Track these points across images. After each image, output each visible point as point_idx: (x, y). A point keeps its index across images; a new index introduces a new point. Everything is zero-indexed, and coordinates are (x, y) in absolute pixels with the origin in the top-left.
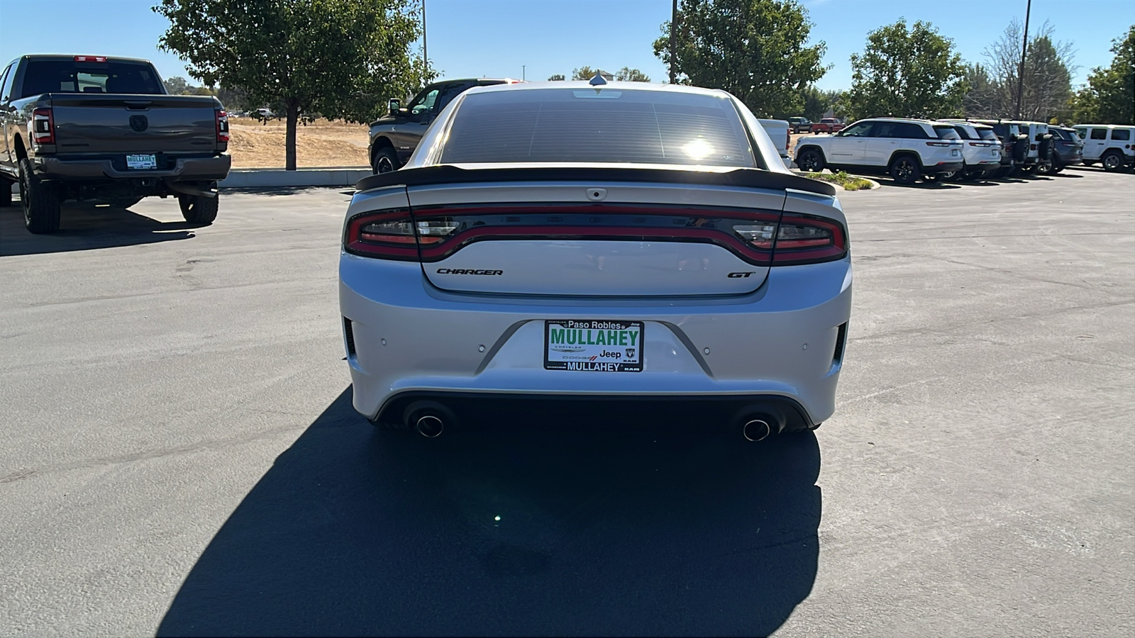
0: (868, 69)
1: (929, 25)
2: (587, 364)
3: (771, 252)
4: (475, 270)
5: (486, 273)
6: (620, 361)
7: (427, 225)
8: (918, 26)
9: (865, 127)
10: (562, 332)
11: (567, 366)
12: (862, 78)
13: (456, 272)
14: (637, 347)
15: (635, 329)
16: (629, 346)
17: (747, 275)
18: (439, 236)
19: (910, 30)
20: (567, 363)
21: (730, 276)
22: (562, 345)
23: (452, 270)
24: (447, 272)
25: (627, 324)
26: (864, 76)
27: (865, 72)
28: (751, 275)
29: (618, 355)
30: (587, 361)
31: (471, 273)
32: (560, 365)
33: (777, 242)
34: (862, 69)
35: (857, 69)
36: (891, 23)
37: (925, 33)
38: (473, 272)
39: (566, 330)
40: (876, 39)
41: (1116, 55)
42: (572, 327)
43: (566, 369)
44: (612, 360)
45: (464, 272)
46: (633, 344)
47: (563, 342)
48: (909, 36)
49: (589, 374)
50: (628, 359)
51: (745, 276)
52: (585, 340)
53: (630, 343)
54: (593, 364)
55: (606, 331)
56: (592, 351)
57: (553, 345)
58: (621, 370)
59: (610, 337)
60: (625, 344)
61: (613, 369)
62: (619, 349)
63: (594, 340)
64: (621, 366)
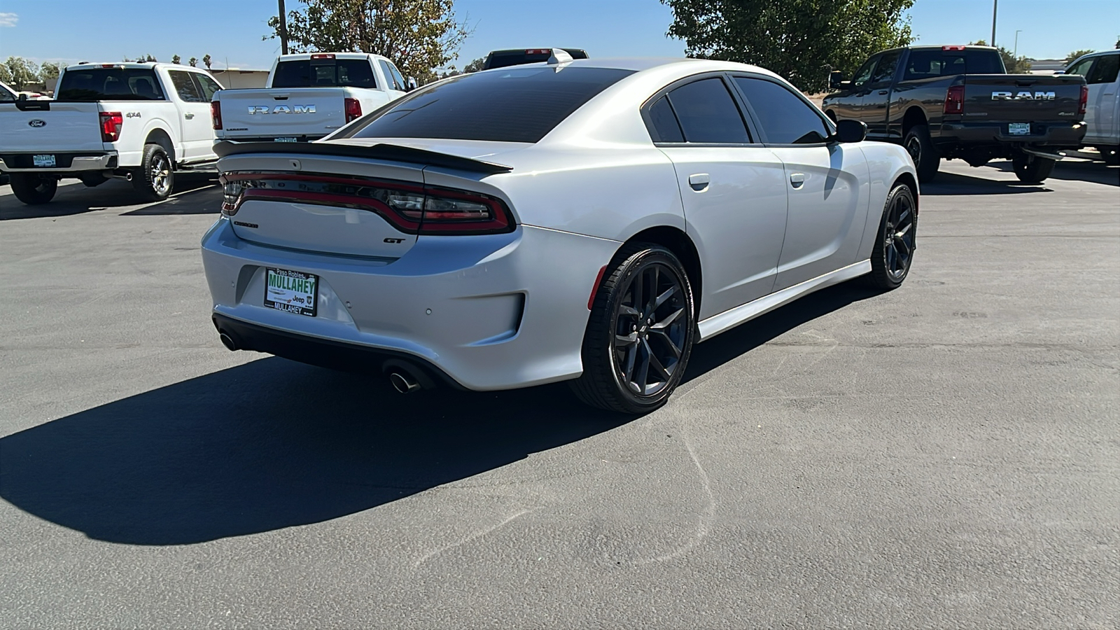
2: (285, 305)
3: (420, 221)
6: (303, 305)
10: (275, 276)
11: (274, 305)
14: (312, 296)
15: (312, 280)
16: (309, 295)
17: (399, 241)
20: (274, 302)
21: (386, 241)
22: (273, 287)
25: (307, 275)
28: (402, 241)
29: (301, 300)
30: (286, 303)
32: (271, 304)
33: (425, 213)
39: (277, 276)
42: (280, 273)
43: (274, 308)
44: (298, 304)
46: (311, 293)
47: (275, 286)
49: (284, 313)
50: (308, 305)
51: (398, 242)
52: (286, 285)
53: (309, 292)
54: (288, 306)
55: (297, 280)
56: (288, 295)
57: (269, 288)
58: (302, 313)
59: (299, 285)
60: (307, 292)
61: (298, 311)
62: (304, 296)
63: (290, 286)
64: (304, 310)
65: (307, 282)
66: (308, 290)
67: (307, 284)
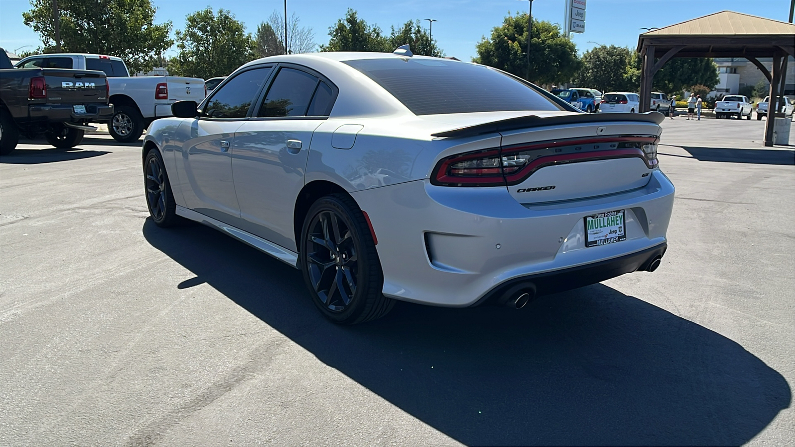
0: (189, 41)
1: (228, 12)
2: (605, 239)
4: (540, 187)
5: (546, 188)
6: (617, 235)
7: (506, 159)
8: (221, 12)
9: (213, 83)
10: (592, 221)
11: (597, 243)
12: (185, 47)
13: (529, 190)
14: (622, 225)
15: (621, 214)
16: (620, 225)
18: (513, 166)
19: (216, 15)
20: (597, 241)
21: (643, 175)
22: (592, 230)
23: (527, 189)
24: (524, 191)
25: (618, 212)
26: (187, 46)
27: (187, 43)
29: (615, 232)
31: (538, 190)
32: (594, 243)
34: (185, 41)
35: (181, 41)
36: (202, 9)
37: (227, 18)
38: (540, 189)
39: (594, 220)
40: (193, 21)
41: (332, 38)
42: (597, 217)
43: (597, 245)
44: (613, 235)
45: (534, 190)
46: (621, 224)
47: (593, 228)
48: (215, 19)
49: (607, 246)
50: (620, 233)
52: (602, 225)
53: (620, 224)
54: (608, 239)
55: (610, 217)
56: (605, 232)
57: (589, 231)
58: (619, 240)
59: (612, 221)
60: (618, 224)
61: (616, 240)
62: (616, 228)
63: (606, 224)
64: (619, 238)
65: (618, 217)
66: (619, 222)
67: (617, 218)
